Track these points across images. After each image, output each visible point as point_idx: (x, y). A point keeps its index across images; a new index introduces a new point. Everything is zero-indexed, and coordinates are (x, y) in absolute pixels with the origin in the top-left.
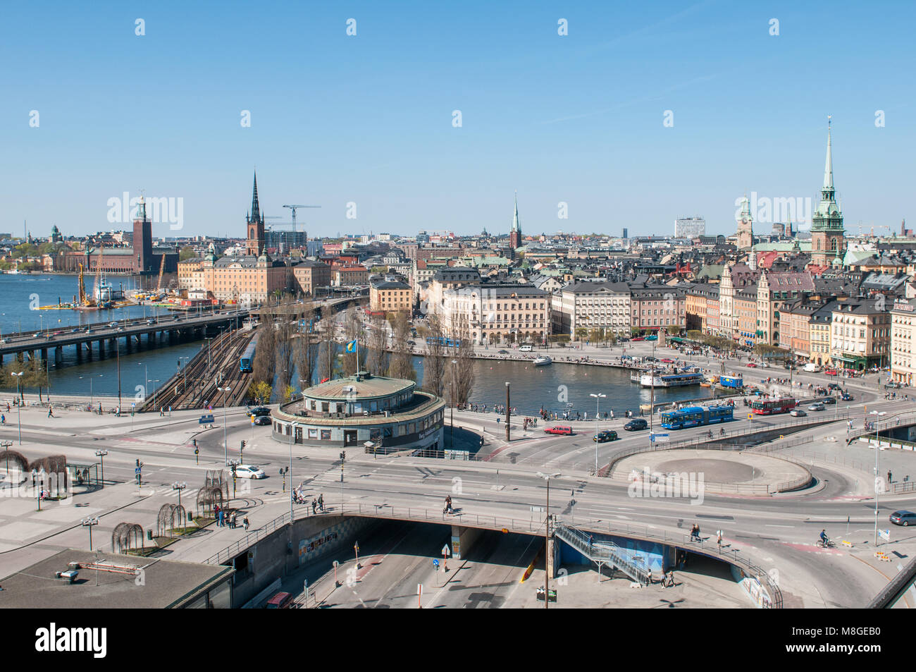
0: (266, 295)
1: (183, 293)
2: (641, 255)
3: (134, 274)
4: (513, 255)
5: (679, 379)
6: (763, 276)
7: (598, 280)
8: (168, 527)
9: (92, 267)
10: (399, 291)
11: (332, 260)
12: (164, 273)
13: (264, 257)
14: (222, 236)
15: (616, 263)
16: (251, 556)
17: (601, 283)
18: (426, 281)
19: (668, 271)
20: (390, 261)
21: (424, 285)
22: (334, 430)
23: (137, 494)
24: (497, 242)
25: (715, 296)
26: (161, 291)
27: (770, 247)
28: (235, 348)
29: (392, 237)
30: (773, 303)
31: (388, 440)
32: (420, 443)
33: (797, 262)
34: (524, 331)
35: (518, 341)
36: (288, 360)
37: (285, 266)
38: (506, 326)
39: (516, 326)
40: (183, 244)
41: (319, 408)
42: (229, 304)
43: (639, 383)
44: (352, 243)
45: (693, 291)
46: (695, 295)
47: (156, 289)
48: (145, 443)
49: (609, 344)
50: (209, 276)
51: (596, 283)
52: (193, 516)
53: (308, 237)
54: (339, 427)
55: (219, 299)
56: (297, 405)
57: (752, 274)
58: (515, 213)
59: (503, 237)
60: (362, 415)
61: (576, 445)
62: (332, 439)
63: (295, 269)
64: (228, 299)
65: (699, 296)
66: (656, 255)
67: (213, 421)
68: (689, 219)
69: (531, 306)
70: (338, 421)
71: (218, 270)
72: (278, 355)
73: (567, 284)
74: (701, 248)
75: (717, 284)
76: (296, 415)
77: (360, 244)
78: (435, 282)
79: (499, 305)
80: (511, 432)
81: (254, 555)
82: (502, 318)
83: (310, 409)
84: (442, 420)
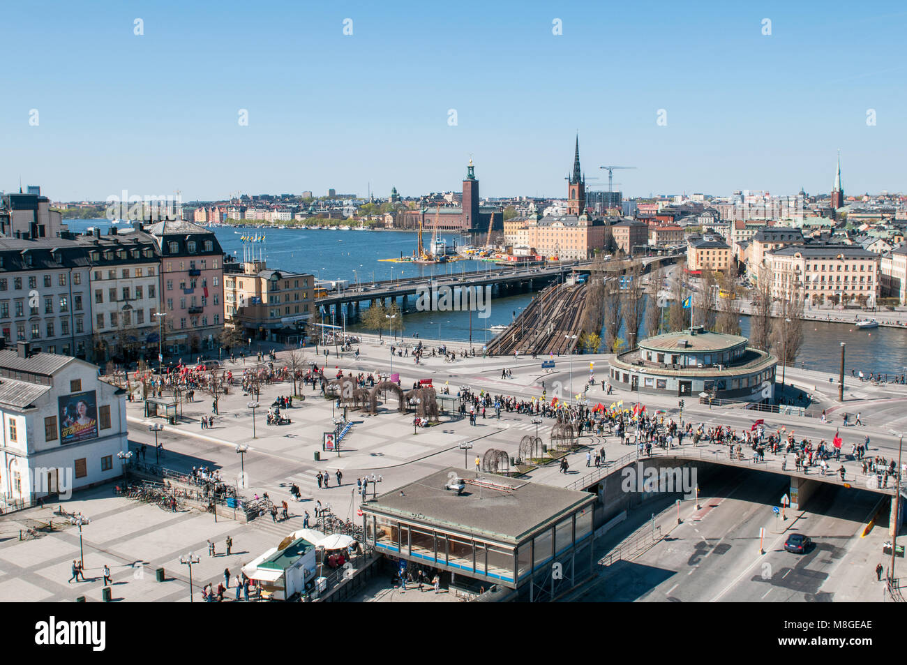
0: (586, 253)
1: (509, 249)
3: (463, 232)
4: (834, 216)
8: (528, 456)
9: (426, 224)
10: (717, 251)
11: (648, 219)
12: (492, 230)
13: (584, 216)
14: (540, 196)
16: (601, 488)
18: (744, 241)
20: (705, 221)
21: (743, 245)
22: (670, 380)
23: (495, 426)
24: (815, 202)
26: (489, 247)
28: (562, 301)
29: (706, 197)
31: (723, 392)
32: (752, 397)
35: (843, 304)
36: (616, 313)
37: (604, 224)
38: (830, 288)
39: (842, 288)
40: (505, 204)
41: (655, 359)
42: (551, 261)
44: (666, 203)
47: (485, 246)
48: (496, 382)
50: (533, 234)
52: (548, 448)
53: (623, 197)
54: (675, 377)
55: (541, 255)
56: (633, 355)
58: (837, 172)
59: (822, 197)
60: (696, 367)
62: (667, 388)
63: (613, 228)
64: (550, 255)
67: (554, 366)
69: (858, 268)
70: (673, 371)
71: (541, 228)
72: (607, 309)
73: (896, 246)
76: (633, 364)
77: (674, 204)
78: (755, 242)
79: (823, 266)
80: (844, 392)
81: (604, 488)
82: (827, 279)
83: (646, 359)
84: (774, 377)
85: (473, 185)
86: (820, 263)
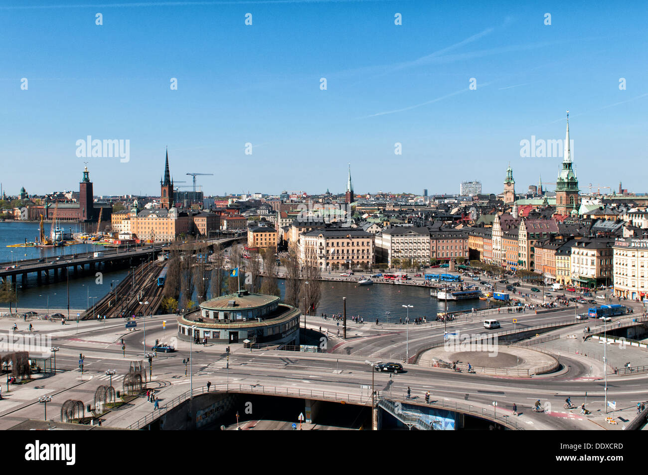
0: (174, 237)
1: (115, 235)
2: (437, 208)
3: (80, 222)
5: (464, 294)
6: (522, 223)
7: (407, 225)
8: (102, 403)
9: (49, 216)
10: (268, 234)
11: (221, 212)
12: (101, 221)
13: (173, 210)
14: (143, 195)
15: (419, 213)
16: (162, 422)
17: (409, 227)
18: (287, 227)
19: (456, 219)
20: (262, 212)
21: (286, 229)
22: (222, 332)
23: (80, 379)
24: (336, 199)
25: (489, 236)
26: (99, 234)
27: (527, 202)
28: (152, 274)
29: (263, 196)
30: (530, 241)
31: (260, 338)
32: (282, 340)
33: (546, 213)
34: (356, 261)
35: (351, 268)
36: (190, 282)
37: (188, 216)
38: (343, 258)
39: (350, 257)
40: (115, 200)
41: (211, 316)
42: (148, 243)
43: (436, 297)
44: (235, 200)
45: (473, 233)
46: (475, 236)
47: (96, 233)
48: (86, 342)
49: (415, 270)
50: (134, 223)
51: (406, 228)
52: (121, 394)
53: (204, 195)
54: (226, 329)
55: (140, 239)
56: (196, 314)
57: (514, 221)
58: (349, 179)
59: (341, 196)
60: (242, 320)
61: (393, 341)
62: (221, 338)
63: (195, 218)
64: (147, 239)
65: (478, 236)
66: (447, 208)
67: (136, 326)
68: (470, 183)
69: (360, 244)
70: (225, 325)
71: (140, 219)
72: (182, 279)
73: (385, 228)
74: (479, 203)
75: (490, 228)
76: (195, 321)
77: (241, 200)
78: (294, 228)
79: (338, 243)
80: (347, 332)
81: (164, 422)
82: (340, 252)
83: (205, 317)
84: (298, 324)
85: (88, 186)
86: (335, 241)
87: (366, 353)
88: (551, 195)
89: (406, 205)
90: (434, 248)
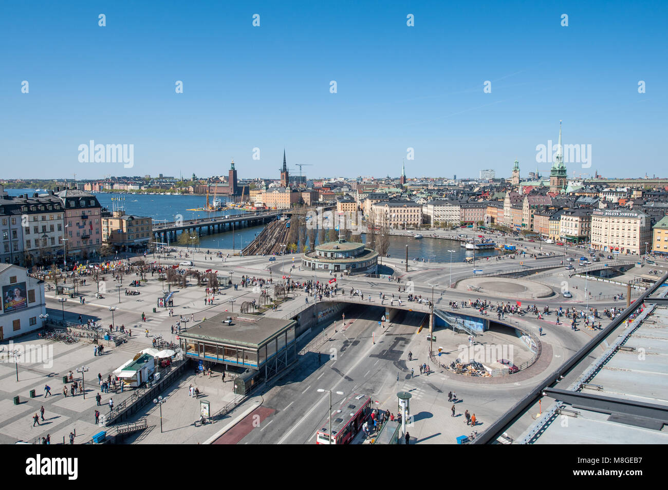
0: (290, 205)
1: (252, 204)
2: (464, 188)
3: (229, 195)
4: (402, 187)
5: (484, 246)
6: (526, 198)
7: (445, 199)
8: (264, 304)
9: (211, 192)
10: (350, 204)
11: (319, 189)
12: (244, 194)
13: (289, 188)
14: (267, 178)
15: (452, 191)
17: (446, 200)
18: (363, 199)
19: (478, 195)
20: (345, 190)
21: (362, 201)
22: (330, 265)
24: (394, 181)
25: (502, 207)
26: (242, 203)
27: (528, 184)
28: (279, 228)
30: (531, 210)
31: (355, 269)
32: (367, 271)
33: (542, 191)
34: (409, 223)
35: (407, 227)
36: (304, 234)
37: (298, 191)
38: (401, 220)
39: (406, 220)
40: (250, 182)
41: (323, 255)
42: (273, 209)
43: (465, 247)
44: (327, 182)
45: (490, 204)
46: (491, 207)
47: (240, 202)
48: (247, 269)
49: (450, 229)
50: (264, 196)
51: (444, 200)
53: (307, 179)
54: (332, 263)
55: (268, 206)
56: (313, 253)
57: (520, 197)
58: (403, 168)
59: (397, 179)
60: (342, 258)
61: (438, 274)
62: (329, 269)
63: (302, 193)
64: (273, 206)
65: (494, 207)
66: (471, 187)
67: (275, 260)
68: (487, 170)
69: (413, 211)
70: (332, 260)
71: (268, 193)
72: (300, 232)
73: (429, 201)
74: (494, 184)
75: (502, 201)
76: (313, 258)
77: (330, 182)
78: (367, 199)
79: (398, 210)
80: (408, 267)
81: (300, 318)
82: (399, 216)
83: (319, 255)
84: (377, 261)
85: (234, 173)
86: (396, 209)
87: (423, 280)
88: (545, 178)
89: (442, 185)
90: (463, 214)
